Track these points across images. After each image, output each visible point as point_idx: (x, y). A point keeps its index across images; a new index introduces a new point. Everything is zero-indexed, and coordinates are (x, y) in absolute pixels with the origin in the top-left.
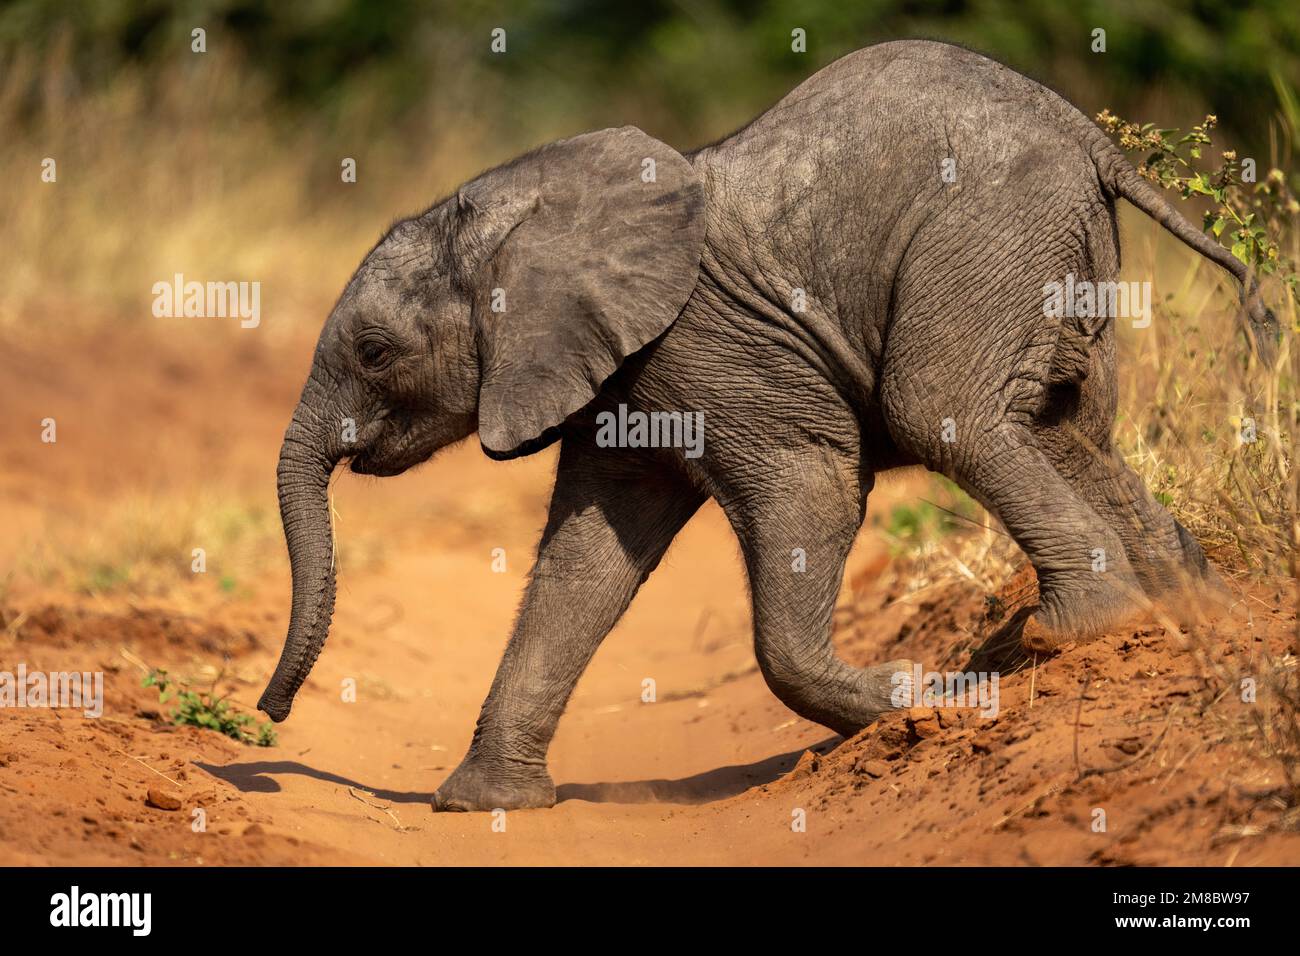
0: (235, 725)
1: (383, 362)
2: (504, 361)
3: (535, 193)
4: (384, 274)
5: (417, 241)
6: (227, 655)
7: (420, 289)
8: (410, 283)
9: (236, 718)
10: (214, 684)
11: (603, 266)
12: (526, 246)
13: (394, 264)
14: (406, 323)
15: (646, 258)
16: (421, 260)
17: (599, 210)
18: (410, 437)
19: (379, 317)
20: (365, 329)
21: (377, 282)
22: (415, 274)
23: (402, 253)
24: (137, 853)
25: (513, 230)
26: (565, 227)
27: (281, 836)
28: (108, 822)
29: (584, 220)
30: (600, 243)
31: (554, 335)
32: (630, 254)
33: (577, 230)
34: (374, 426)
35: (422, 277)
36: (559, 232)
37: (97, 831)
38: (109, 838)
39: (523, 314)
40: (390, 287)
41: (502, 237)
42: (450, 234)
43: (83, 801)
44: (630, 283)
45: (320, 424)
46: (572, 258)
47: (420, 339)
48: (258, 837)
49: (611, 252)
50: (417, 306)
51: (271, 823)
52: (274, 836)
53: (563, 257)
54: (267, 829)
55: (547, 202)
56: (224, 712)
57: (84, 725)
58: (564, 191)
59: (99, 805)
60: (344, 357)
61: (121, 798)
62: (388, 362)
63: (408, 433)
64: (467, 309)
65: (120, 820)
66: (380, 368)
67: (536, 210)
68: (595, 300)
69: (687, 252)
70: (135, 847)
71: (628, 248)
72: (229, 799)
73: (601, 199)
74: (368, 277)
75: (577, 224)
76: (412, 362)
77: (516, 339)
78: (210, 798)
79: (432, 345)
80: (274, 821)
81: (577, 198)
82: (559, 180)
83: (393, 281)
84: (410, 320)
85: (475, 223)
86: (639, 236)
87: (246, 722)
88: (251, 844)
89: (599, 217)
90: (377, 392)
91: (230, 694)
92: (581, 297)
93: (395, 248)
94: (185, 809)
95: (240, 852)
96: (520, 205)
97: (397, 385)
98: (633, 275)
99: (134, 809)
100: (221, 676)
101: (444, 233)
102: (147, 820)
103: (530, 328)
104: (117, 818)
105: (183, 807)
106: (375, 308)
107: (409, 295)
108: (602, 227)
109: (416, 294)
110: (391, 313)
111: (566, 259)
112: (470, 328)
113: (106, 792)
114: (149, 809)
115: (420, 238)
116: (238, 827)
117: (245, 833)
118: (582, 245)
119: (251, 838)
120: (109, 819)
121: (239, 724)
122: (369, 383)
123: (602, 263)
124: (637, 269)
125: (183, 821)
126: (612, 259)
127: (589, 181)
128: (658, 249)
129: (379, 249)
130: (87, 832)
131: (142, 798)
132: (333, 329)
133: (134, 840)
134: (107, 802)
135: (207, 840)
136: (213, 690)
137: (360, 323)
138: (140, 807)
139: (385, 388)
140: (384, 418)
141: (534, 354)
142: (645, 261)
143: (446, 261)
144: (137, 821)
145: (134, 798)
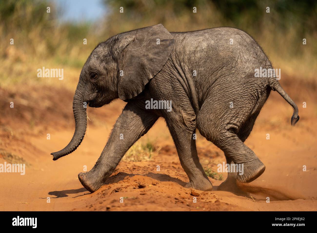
0: (213, 175)
1: (96, 78)
2: (123, 78)
3: (134, 37)
4: (96, 56)
5: (104, 47)
6: (211, 157)
7: (105, 59)
8: (102, 58)
9: (213, 173)
10: (208, 165)
11: (147, 56)
12: (131, 50)
13: (98, 53)
14: (101, 68)
15: (157, 54)
16: (105, 52)
17: (149, 42)
18: (103, 98)
19: (95, 67)
20: (91, 70)
21: (94, 58)
22: (103, 56)
23: (100, 51)
24: (188, 207)
25: (127, 45)
26: (140, 46)
27: (224, 203)
28: (181, 199)
29: (145, 44)
30: (148, 50)
31: (135, 73)
32: (154, 53)
33: (143, 47)
34: (95, 94)
35: (105, 56)
36: (139, 47)
37: (178, 201)
38: (182, 203)
39: (128, 67)
40: (97, 59)
41: (124, 47)
42: (112, 46)
43: (175, 194)
44: (153, 60)
45: (82, 94)
46: (141, 54)
47: (104, 72)
48: (219, 203)
49: (150, 52)
50: (104, 64)
51: (222, 199)
52: (223, 203)
53: (139, 53)
54: (221, 201)
55: (137, 39)
56: (210, 172)
57: (175, 175)
58: (141, 36)
59: (179, 195)
60: (87, 77)
61: (185, 194)
62: (97, 78)
63: (102, 97)
64: (116, 65)
65: (184, 199)
66: (95, 79)
67: (134, 41)
68: (145, 65)
69: (167, 53)
70: (188, 205)
71: (154, 52)
72: (211, 194)
73: (149, 39)
74: (92, 57)
75: (143, 45)
76: (103, 78)
77: (126, 73)
78: (207, 193)
79: (107, 73)
80: (223, 199)
81: (144, 39)
82: (140, 34)
83: (98, 58)
84: (102, 67)
85: (118, 43)
86: (157, 49)
87: (216, 174)
88: (217, 205)
89: (148, 44)
90: (95, 86)
91: (212, 167)
92: (142, 63)
93: (99, 49)
94: (200, 196)
95: (214, 207)
96: (130, 39)
97: (99, 84)
98: (154, 58)
99: (188, 196)
100: (210, 163)
101: (111, 46)
102: (191, 199)
103: (130, 71)
104: (183, 198)
105: (200, 195)
106: (94, 64)
107: (102, 61)
108: (149, 46)
109: (104, 61)
110: (98, 66)
111: (140, 54)
112: (117, 69)
113: (181, 192)
114: (191, 196)
115: (105, 47)
116: (213, 201)
117: (215, 202)
118: (144, 50)
119: (217, 203)
120: (181, 198)
121: (214, 175)
122: (93, 83)
123: (148, 55)
124: (155, 57)
125: (200, 199)
126: (150, 54)
127: (147, 35)
128: (161, 52)
129: (95, 50)
130: (176, 202)
131: (190, 193)
132: (84, 70)
133: (188, 204)
134: (181, 194)
135: (206, 204)
136: (207, 166)
137: (90, 68)
138: (189, 195)
139: (97, 84)
140: (97, 92)
141: (130, 77)
142: (157, 55)
143: (111, 52)
144: (189, 199)
145: (188, 193)
